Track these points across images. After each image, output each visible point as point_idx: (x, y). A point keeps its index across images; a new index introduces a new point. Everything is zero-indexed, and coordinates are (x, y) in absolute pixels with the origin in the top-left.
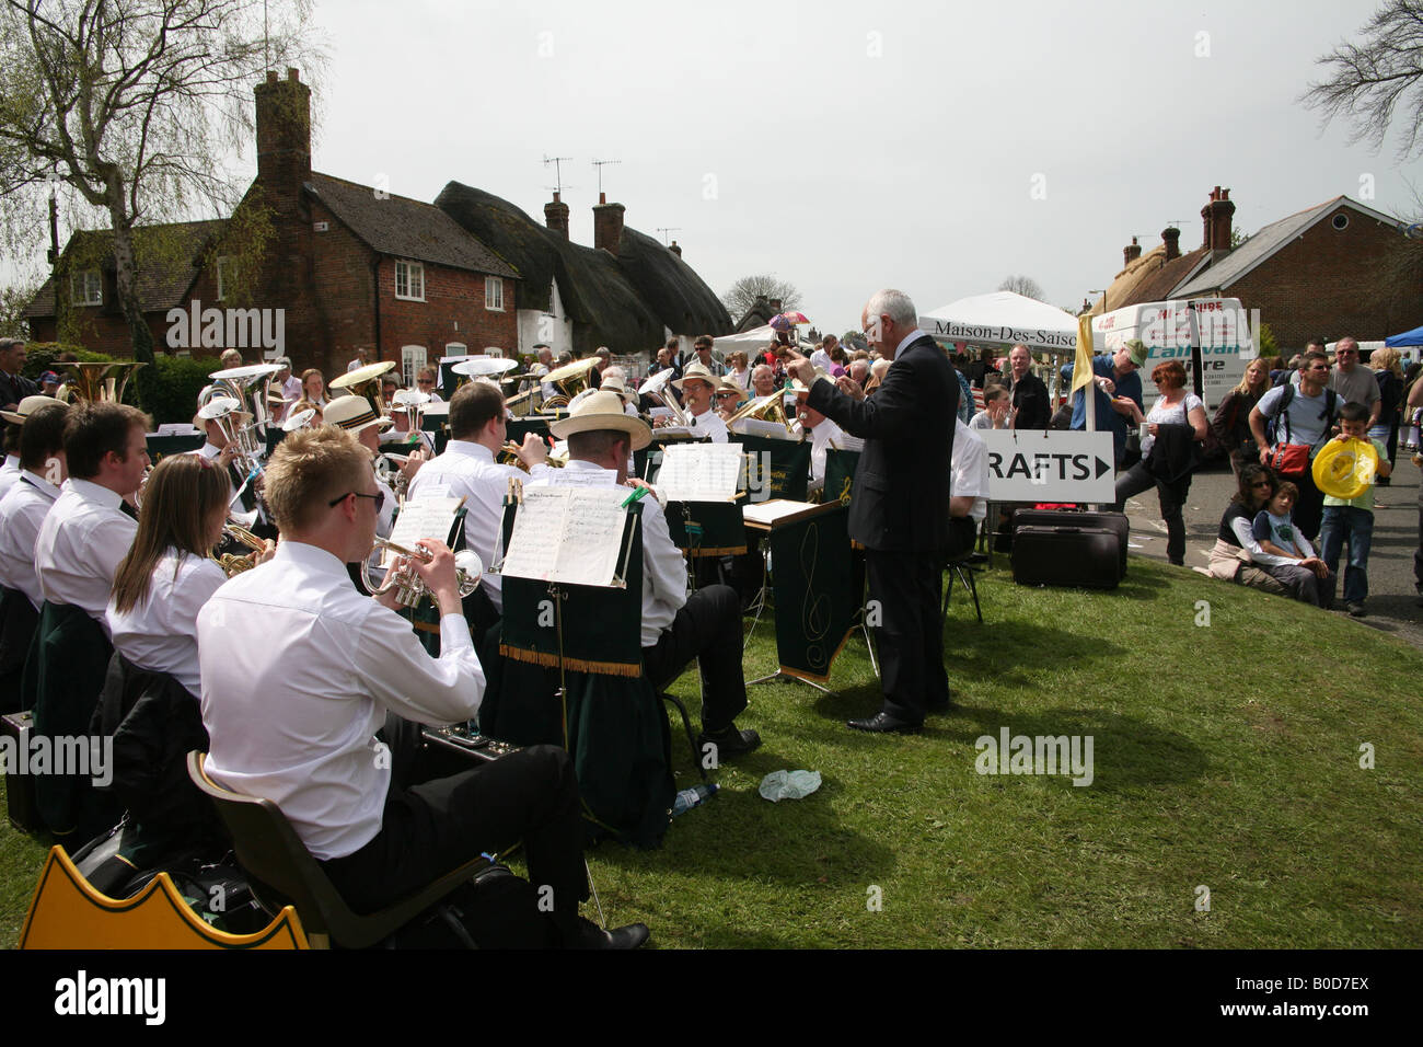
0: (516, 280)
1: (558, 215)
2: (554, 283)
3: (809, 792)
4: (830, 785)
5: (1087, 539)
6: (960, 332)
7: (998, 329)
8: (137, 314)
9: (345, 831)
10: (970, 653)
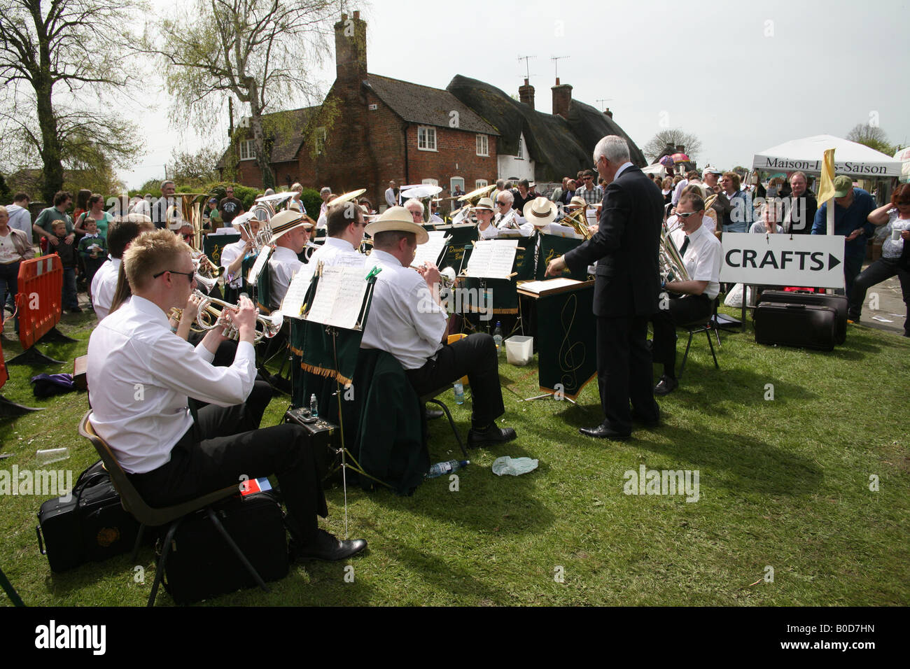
0: (497, 136)
1: (527, 93)
2: (522, 137)
3: (524, 472)
4: (543, 469)
5: (810, 313)
6: (785, 165)
7: (813, 162)
8: (266, 164)
9: (143, 459)
10: (694, 390)
